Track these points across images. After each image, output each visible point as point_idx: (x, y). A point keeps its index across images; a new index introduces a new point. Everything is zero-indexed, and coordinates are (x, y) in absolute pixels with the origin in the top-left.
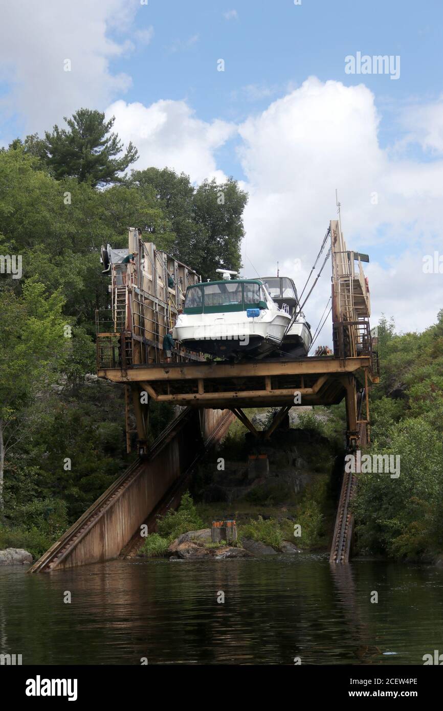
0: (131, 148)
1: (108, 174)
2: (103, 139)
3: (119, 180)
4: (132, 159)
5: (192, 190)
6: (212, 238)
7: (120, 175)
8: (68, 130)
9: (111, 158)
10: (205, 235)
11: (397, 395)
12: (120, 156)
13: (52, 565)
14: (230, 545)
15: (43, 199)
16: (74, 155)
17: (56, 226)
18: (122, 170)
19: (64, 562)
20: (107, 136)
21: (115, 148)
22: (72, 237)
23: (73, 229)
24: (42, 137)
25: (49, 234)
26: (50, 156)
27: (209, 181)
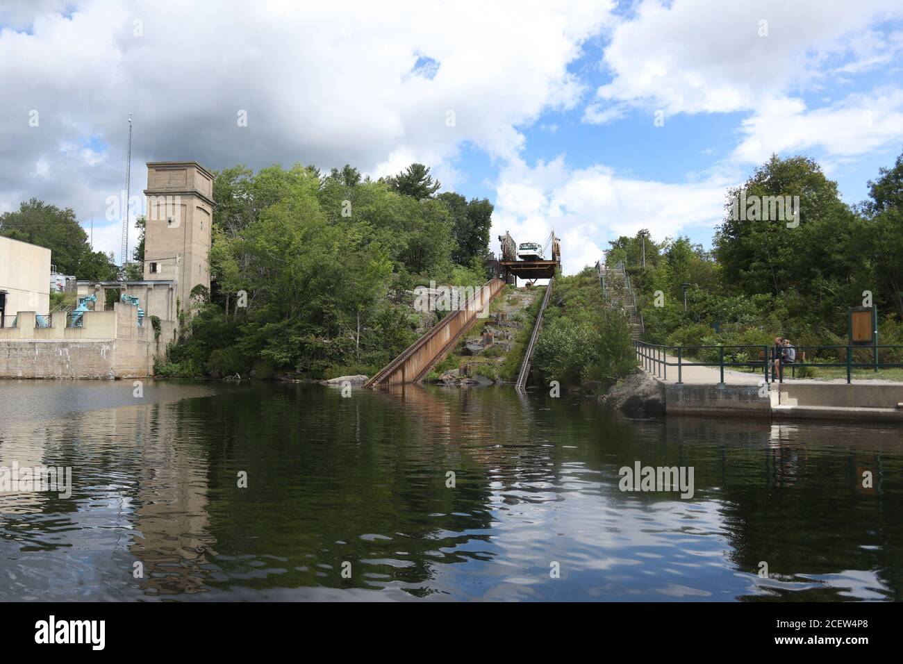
0: (437, 182)
1: (426, 195)
2: (424, 178)
3: (431, 198)
4: (438, 188)
5: (467, 203)
6: (476, 227)
7: (432, 195)
8: (407, 173)
9: (427, 187)
10: (472, 225)
11: (561, 305)
12: (431, 186)
13: (374, 384)
14: (468, 377)
15: (390, 205)
16: (409, 185)
17: (396, 218)
18: (433, 193)
19: (381, 383)
20: (426, 176)
21: (429, 182)
22: (404, 223)
23: (404, 219)
24: (394, 177)
25: (393, 221)
26: (398, 186)
27: (475, 199)
